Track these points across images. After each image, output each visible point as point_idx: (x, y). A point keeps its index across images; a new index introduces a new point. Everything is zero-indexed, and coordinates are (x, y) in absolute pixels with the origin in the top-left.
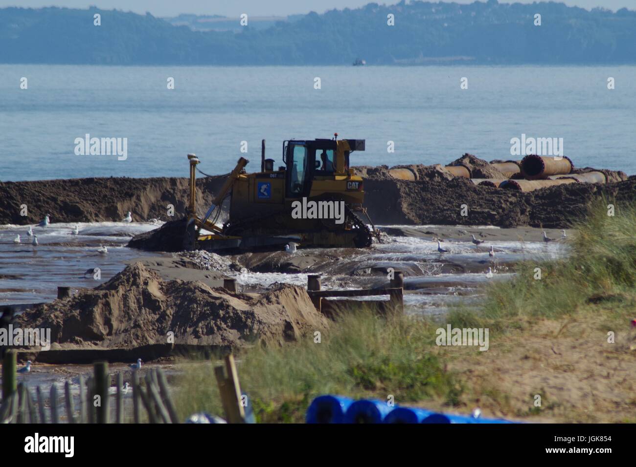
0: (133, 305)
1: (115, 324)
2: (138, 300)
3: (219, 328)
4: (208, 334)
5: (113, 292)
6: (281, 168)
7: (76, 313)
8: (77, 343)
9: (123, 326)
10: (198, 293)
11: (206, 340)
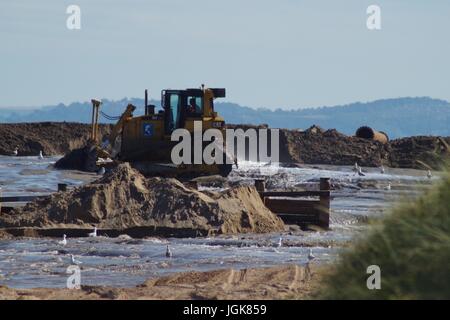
0: (122, 196)
1: (109, 210)
2: (127, 192)
3: (191, 215)
4: (182, 219)
5: (107, 185)
6: (160, 112)
7: (78, 200)
8: (79, 224)
9: (115, 212)
10: (174, 189)
11: (181, 225)
